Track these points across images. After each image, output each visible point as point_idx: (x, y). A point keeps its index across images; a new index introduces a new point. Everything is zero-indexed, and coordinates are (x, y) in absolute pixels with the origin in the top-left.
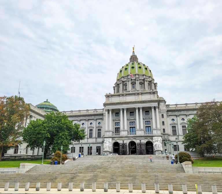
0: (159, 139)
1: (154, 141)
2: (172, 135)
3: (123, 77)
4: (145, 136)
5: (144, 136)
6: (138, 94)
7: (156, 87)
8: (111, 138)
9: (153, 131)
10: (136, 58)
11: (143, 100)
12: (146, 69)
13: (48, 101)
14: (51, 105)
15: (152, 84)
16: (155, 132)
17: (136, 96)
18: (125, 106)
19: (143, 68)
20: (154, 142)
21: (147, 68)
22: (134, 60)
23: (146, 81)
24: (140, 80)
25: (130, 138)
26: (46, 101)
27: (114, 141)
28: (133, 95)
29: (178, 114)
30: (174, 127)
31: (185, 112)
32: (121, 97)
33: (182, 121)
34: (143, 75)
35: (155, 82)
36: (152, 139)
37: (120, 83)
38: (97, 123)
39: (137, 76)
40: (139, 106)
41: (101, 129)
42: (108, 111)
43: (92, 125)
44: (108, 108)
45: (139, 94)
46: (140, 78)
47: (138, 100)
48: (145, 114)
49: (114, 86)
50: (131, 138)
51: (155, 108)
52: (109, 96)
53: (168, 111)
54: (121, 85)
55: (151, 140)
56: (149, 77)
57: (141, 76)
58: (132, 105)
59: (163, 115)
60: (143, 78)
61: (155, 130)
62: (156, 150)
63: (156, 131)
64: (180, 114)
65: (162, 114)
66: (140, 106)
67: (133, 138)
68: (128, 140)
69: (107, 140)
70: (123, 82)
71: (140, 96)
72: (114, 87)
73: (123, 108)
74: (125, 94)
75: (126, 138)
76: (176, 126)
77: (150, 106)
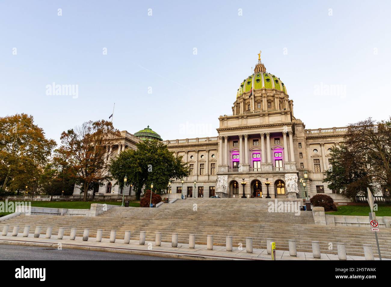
0: (294, 177)
1: (286, 179)
3: (245, 94)
4: (274, 173)
5: (273, 173)
6: (263, 115)
7: (292, 105)
8: (227, 176)
9: (286, 166)
10: (263, 68)
11: (271, 123)
12: (277, 81)
13: (149, 128)
14: (153, 132)
15: (286, 101)
16: (288, 168)
17: (261, 117)
18: (246, 132)
19: (272, 81)
20: (286, 181)
21: (278, 80)
22: (261, 71)
23: (277, 97)
24: (268, 96)
25: (253, 175)
26: (147, 127)
27: (231, 180)
28: (258, 117)
29: (323, 143)
30: (316, 160)
31: (333, 139)
32: (240, 120)
33: (328, 152)
34: (273, 90)
35: (290, 99)
36: (284, 177)
37: (241, 102)
38: (209, 155)
39: (264, 91)
40: (265, 132)
41: (216, 163)
42: (223, 138)
43: (204, 158)
44: (223, 136)
45: (265, 115)
46: (268, 94)
47: (264, 123)
48: (274, 143)
49: (233, 106)
50: (255, 175)
52: (224, 119)
53: (308, 138)
54: (242, 105)
55: (282, 179)
56: (281, 92)
57: (269, 92)
58: (256, 130)
59: (301, 143)
60: (272, 95)
62: (289, 191)
63: (289, 165)
64: (325, 142)
65: (300, 142)
66: (266, 132)
67: (257, 175)
68: (250, 178)
69: (221, 178)
70: (245, 100)
71: (267, 118)
72: (232, 108)
73: (243, 135)
74: (246, 115)
75: (247, 175)
76: (320, 158)
77: (281, 131)
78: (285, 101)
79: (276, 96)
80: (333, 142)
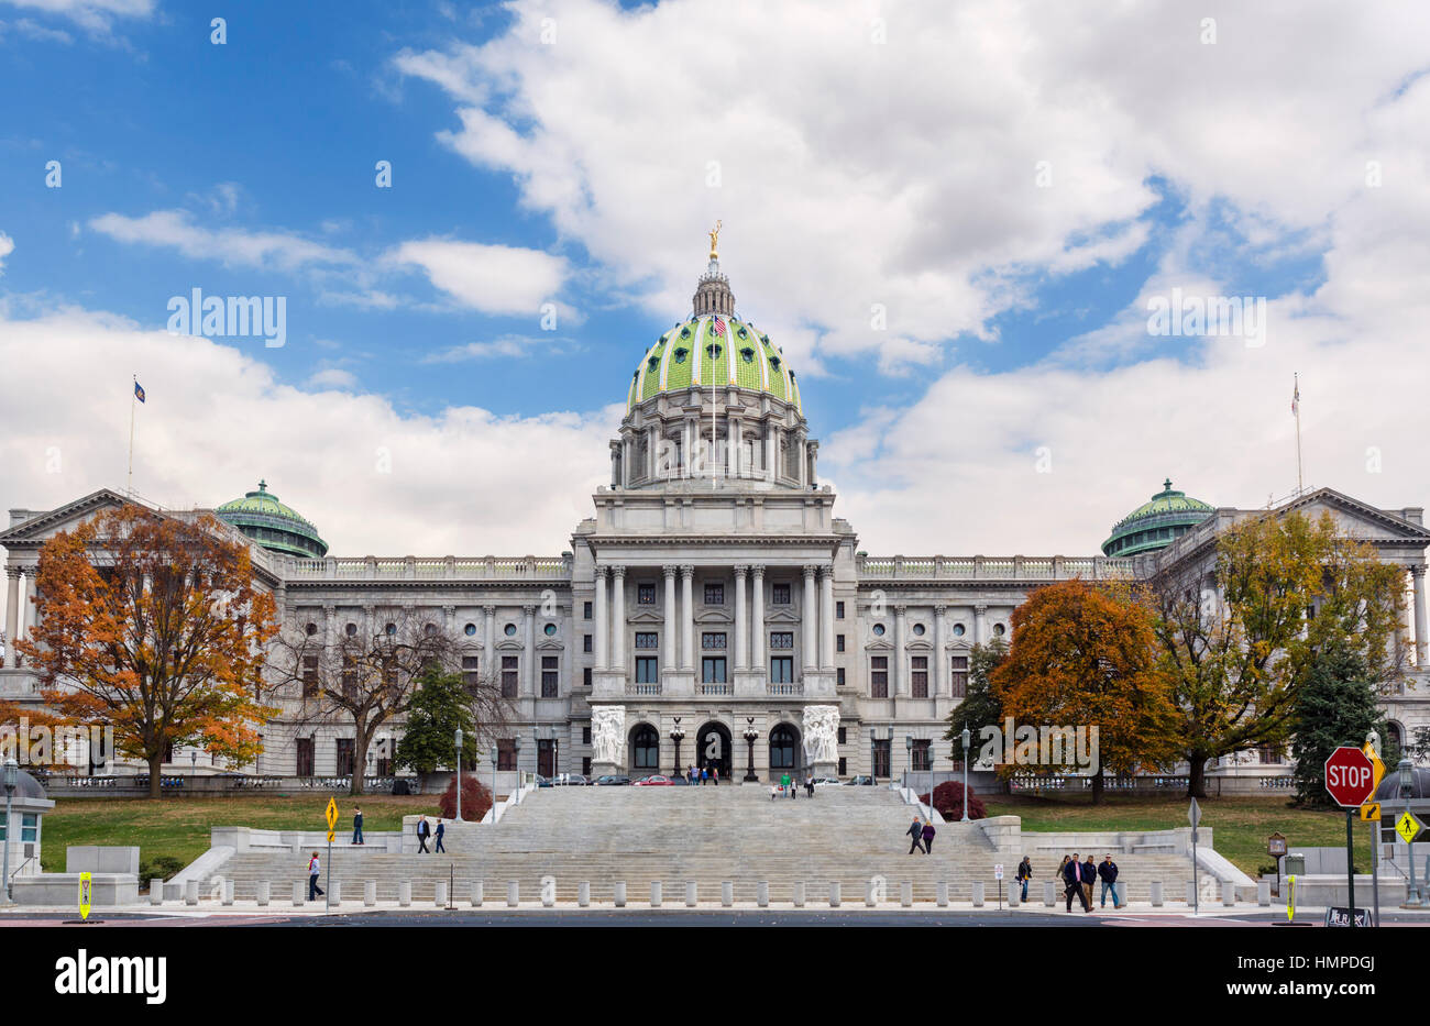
0: (829, 716)
1: (805, 721)
2: (869, 695)
3: (666, 397)
4: (772, 703)
5: (767, 703)
6: (748, 500)
7: (814, 459)
8: (623, 707)
9: (807, 679)
10: (725, 295)
11: (772, 532)
12: (775, 362)
13: (267, 490)
14: (290, 515)
15: (800, 445)
16: (812, 686)
17: (739, 508)
18: (689, 559)
19: (762, 355)
20: (806, 729)
21: (779, 356)
22: (718, 308)
23: (776, 428)
24: (746, 419)
25: (706, 707)
26: (257, 489)
27: (634, 721)
28: (729, 504)
29: (904, 603)
30: (880, 661)
31: (932, 595)
32: (669, 510)
33: (914, 637)
34: (762, 397)
35: (809, 437)
36: (800, 714)
37: (652, 429)
38: (537, 627)
39: (733, 400)
40: (749, 562)
41: (558, 656)
42: (610, 574)
43: (516, 637)
44: (609, 563)
45: (752, 500)
46: (748, 411)
47: (749, 532)
48: (771, 601)
49: (619, 437)
50: (713, 706)
51: (819, 574)
52: (613, 501)
53: (865, 587)
54: (654, 439)
55: (792, 719)
56: (788, 408)
57: (750, 401)
58: (721, 553)
59: (843, 603)
60: (757, 414)
61: (815, 674)
63: (817, 678)
64: (911, 603)
65: (840, 600)
66: (754, 563)
67: (720, 707)
68: (698, 718)
69: (603, 714)
70: (666, 422)
71: (758, 511)
72: (613, 444)
73: (678, 567)
74: (690, 495)
75: (690, 708)
76: (890, 655)
77: (799, 563)
78: (797, 442)
79: (773, 422)
80: (932, 603)
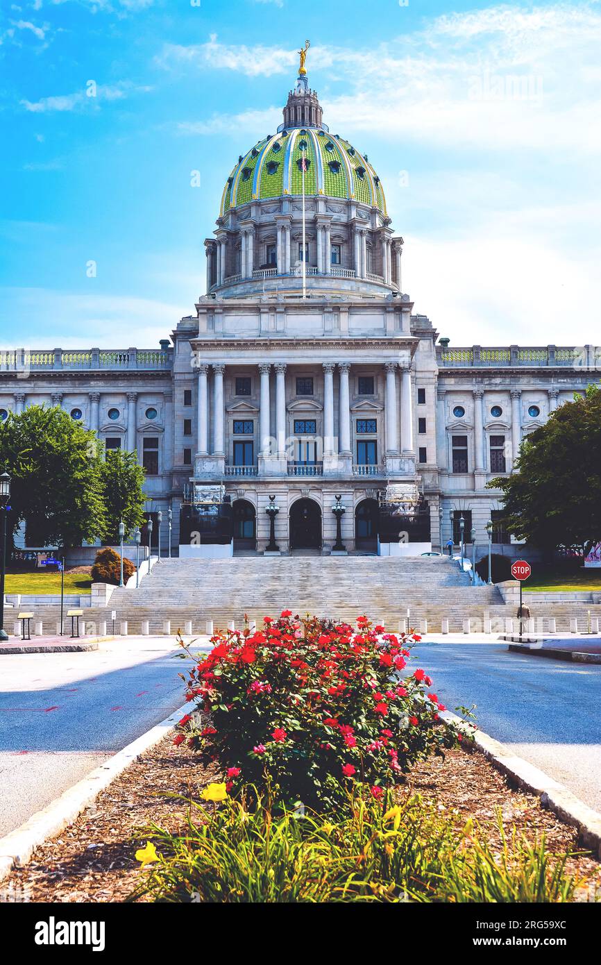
0: (409, 493)
1: (388, 498)
2: (451, 470)
4: (357, 482)
5: (353, 482)
6: (334, 308)
8: (223, 487)
9: (389, 461)
11: (357, 335)
12: (361, 171)
15: (385, 245)
16: (393, 465)
18: (282, 358)
19: (350, 165)
21: (364, 165)
22: (307, 122)
23: (361, 232)
24: (334, 224)
25: (298, 486)
28: (317, 311)
29: (482, 388)
30: (460, 441)
31: (508, 381)
32: (264, 316)
33: (492, 418)
34: (349, 204)
36: (383, 491)
38: (138, 412)
39: (321, 208)
40: (336, 360)
42: (211, 372)
43: (119, 420)
45: (339, 308)
46: (336, 217)
47: (336, 334)
48: (357, 392)
50: (304, 486)
51: (399, 371)
52: (213, 309)
53: (443, 375)
55: (376, 496)
56: (374, 212)
58: (310, 353)
59: (423, 390)
60: (344, 219)
61: (396, 457)
63: (398, 461)
64: (488, 388)
65: (421, 387)
66: (340, 361)
67: (311, 486)
68: (290, 496)
70: (258, 227)
71: (344, 317)
73: (272, 365)
74: (283, 304)
75: (283, 486)
76: (469, 435)
77: (380, 361)
78: (381, 242)
79: (359, 227)
80: (508, 388)
